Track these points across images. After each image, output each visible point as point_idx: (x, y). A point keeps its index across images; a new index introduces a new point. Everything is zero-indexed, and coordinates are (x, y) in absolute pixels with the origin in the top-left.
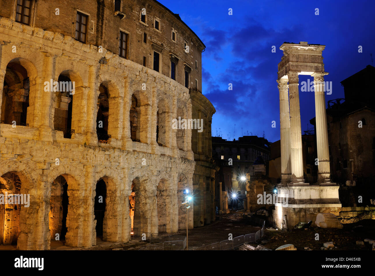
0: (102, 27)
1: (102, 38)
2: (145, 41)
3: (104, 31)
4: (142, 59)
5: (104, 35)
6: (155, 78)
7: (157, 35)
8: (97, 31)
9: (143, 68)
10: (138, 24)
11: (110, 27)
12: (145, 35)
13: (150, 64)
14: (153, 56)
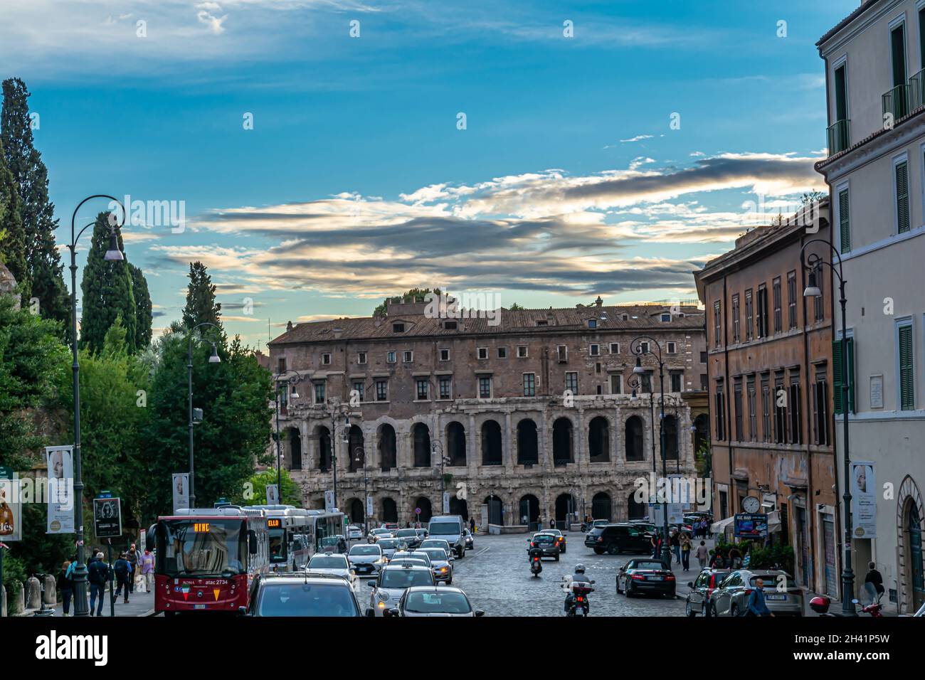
0: (547, 378)
1: (548, 387)
2: (599, 371)
3: (549, 380)
4: (595, 388)
5: (550, 384)
6: (614, 400)
7: (615, 359)
8: (543, 382)
9: (597, 397)
10: (587, 359)
11: (555, 375)
12: (598, 365)
13: (606, 390)
14: (610, 382)
